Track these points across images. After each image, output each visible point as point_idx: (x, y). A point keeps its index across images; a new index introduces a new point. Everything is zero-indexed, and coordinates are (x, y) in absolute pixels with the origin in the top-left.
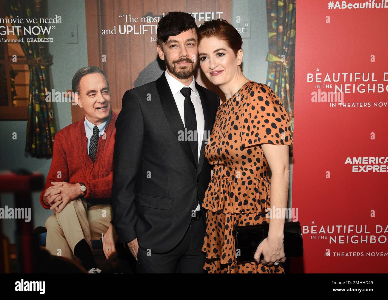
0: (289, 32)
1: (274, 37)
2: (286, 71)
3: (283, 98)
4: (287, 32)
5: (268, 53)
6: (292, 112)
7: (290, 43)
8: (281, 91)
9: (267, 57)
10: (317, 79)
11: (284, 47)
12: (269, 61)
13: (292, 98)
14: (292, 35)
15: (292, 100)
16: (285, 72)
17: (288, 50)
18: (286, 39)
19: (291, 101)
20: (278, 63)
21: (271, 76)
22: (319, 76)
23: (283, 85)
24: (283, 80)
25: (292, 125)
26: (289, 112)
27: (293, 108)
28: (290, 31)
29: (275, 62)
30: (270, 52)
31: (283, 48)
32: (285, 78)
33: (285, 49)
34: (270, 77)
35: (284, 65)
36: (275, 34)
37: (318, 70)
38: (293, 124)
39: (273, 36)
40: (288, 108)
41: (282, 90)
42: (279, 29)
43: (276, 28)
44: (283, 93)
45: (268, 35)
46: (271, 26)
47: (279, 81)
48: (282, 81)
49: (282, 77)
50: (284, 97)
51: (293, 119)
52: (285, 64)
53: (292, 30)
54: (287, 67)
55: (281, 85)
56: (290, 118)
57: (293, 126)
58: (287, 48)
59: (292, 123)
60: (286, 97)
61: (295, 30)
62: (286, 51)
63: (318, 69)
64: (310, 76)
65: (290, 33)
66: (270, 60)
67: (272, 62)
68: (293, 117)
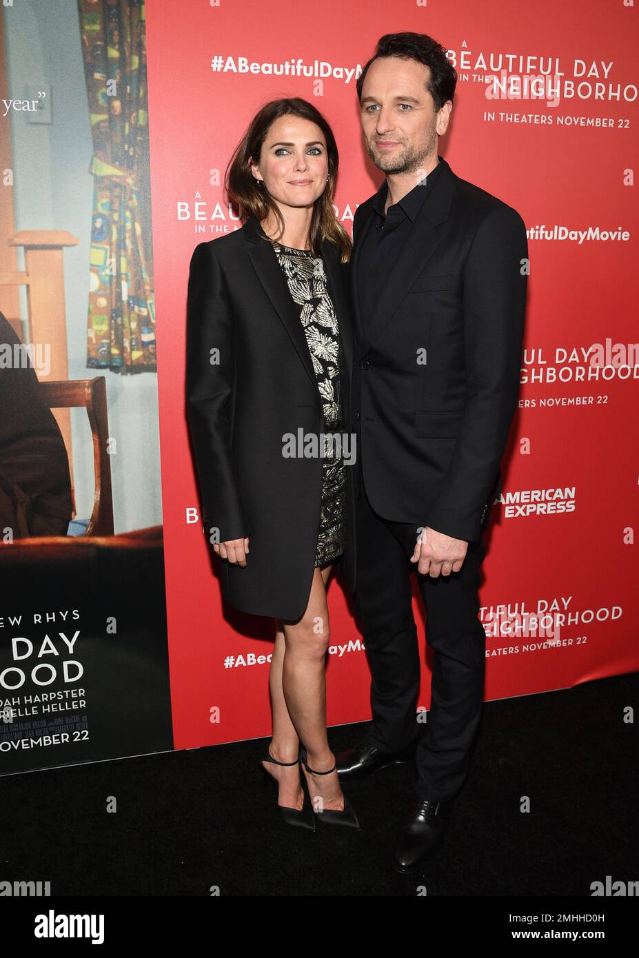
0: (134, 114)
1: (102, 124)
2: (134, 196)
3: (129, 252)
4: (131, 114)
5: (93, 157)
6: (150, 280)
7: (139, 138)
8: (125, 238)
9: (91, 168)
10: (197, 213)
11: (126, 147)
12: (95, 176)
13: (150, 252)
14: (141, 122)
15: (149, 257)
16: (131, 198)
17: (134, 151)
18: (130, 130)
19: (147, 259)
20: (114, 179)
21: (103, 205)
22: (201, 209)
23: (129, 225)
24: (128, 214)
25: (151, 309)
26: (145, 280)
27: (151, 274)
28: (138, 113)
29: (109, 177)
30: (96, 155)
31: (124, 148)
32: (132, 211)
33: (128, 151)
34: (101, 210)
35: (129, 185)
36: (105, 117)
37: (198, 195)
38: (153, 306)
39: (102, 121)
40: (142, 273)
41: (127, 235)
42: (113, 107)
43: (106, 105)
44: (128, 242)
45: (90, 118)
46: (97, 101)
47: (120, 217)
48: (125, 218)
49: (127, 208)
50: (133, 250)
51: (153, 295)
52: (130, 181)
53: (141, 112)
54: (135, 189)
55: (125, 226)
56: (148, 293)
57: (154, 310)
58: (132, 149)
59: (151, 305)
60: (135, 251)
61: (147, 110)
62: (131, 153)
63: (198, 193)
64: (183, 207)
65: (137, 116)
66: (98, 174)
67: (103, 178)
68: (152, 291)
